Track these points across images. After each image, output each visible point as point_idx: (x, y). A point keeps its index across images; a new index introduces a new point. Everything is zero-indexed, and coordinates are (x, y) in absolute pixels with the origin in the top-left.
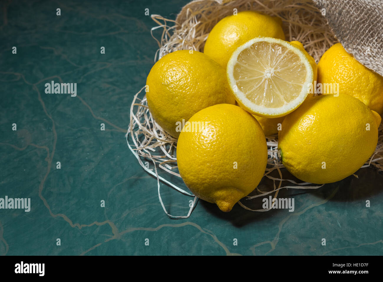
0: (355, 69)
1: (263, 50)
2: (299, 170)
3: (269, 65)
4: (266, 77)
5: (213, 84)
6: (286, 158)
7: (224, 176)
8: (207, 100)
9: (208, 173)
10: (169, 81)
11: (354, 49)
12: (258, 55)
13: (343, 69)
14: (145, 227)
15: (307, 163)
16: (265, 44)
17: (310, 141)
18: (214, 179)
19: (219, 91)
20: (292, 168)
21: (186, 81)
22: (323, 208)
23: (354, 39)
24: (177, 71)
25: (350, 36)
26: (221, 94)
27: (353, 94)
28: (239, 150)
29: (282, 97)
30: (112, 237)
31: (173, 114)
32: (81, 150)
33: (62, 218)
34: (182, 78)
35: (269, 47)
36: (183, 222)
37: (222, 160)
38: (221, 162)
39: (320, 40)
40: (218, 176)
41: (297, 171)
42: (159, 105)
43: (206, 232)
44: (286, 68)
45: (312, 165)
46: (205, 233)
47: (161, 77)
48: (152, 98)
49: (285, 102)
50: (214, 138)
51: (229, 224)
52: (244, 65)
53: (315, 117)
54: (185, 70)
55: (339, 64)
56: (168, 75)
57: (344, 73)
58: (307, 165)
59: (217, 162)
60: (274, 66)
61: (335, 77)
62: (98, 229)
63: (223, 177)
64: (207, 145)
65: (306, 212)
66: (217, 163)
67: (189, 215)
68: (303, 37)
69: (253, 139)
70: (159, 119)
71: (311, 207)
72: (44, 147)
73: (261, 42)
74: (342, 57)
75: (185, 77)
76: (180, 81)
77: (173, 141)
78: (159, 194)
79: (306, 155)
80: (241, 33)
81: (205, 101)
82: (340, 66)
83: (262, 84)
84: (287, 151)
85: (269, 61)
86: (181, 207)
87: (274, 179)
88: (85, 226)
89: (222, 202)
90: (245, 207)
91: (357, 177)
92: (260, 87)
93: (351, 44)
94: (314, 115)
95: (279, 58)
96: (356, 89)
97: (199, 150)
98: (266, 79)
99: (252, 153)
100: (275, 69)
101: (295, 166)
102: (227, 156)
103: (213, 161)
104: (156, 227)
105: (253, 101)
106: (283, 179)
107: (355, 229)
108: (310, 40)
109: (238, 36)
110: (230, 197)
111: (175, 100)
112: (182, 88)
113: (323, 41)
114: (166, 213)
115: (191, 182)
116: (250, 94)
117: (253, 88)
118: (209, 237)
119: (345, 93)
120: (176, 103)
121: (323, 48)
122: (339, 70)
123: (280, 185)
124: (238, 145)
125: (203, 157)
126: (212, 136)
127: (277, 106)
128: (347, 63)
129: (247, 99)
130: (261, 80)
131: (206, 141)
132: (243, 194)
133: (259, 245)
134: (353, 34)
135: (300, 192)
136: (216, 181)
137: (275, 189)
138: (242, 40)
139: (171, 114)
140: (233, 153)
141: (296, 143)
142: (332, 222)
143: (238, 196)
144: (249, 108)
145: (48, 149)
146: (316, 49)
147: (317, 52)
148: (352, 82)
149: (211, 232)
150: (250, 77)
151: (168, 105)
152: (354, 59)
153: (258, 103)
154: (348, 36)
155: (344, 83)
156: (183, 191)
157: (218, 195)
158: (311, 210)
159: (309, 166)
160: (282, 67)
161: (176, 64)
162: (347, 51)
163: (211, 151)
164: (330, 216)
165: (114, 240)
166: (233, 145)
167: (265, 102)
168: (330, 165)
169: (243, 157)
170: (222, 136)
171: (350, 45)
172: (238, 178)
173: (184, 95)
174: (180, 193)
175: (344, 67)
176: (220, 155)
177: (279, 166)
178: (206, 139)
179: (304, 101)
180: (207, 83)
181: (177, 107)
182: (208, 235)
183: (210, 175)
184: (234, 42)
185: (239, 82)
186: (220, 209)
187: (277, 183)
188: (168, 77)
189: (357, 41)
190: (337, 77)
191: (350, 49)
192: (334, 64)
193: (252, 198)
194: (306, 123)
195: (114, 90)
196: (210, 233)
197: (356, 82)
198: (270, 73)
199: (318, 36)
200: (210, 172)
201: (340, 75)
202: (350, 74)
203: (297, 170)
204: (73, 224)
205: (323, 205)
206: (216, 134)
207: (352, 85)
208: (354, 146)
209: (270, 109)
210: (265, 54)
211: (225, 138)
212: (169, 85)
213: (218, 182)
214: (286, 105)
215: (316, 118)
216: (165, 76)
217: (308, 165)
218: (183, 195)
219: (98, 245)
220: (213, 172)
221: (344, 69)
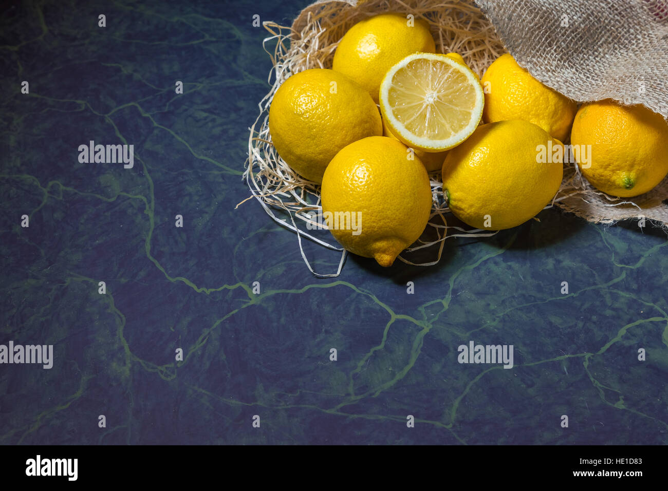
0: (530, 88)
1: (421, 69)
2: (470, 214)
3: (430, 87)
4: (428, 103)
5: (357, 111)
6: (455, 200)
7: (385, 223)
8: (351, 132)
9: (366, 221)
10: (303, 109)
11: (528, 62)
12: (416, 76)
13: (516, 89)
14: (287, 288)
15: (480, 205)
16: (424, 62)
17: (484, 179)
18: (373, 227)
19: (365, 120)
20: (461, 212)
21: (324, 109)
22: (500, 260)
23: (527, 49)
24: (313, 97)
25: (523, 46)
26: (368, 124)
27: (529, 119)
28: (401, 193)
29: (448, 126)
30: (249, 302)
31: (309, 150)
32: (187, 198)
33: (182, 282)
34: (319, 106)
35: (429, 65)
36: (333, 282)
37: (381, 204)
38: (381, 207)
39: (480, 48)
40: (377, 224)
41: (468, 216)
42: (291, 139)
43: (363, 291)
44: (451, 90)
45: (488, 207)
46: (362, 293)
47: (292, 105)
48: (281, 131)
49: (453, 133)
50: (371, 179)
51: (389, 281)
52: (401, 89)
53: (488, 149)
54: (322, 95)
55: (511, 81)
56: (301, 101)
57: (517, 92)
58: (480, 208)
59: (376, 207)
60: (436, 89)
61: (506, 98)
62: (230, 294)
63: (383, 225)
64: (363, 188)
65: (480, 265)
66: (376, 209)
67: (338, 273)
68: (458, 45)
69: (416, 178)
70: (289, 156)
71: (485, 258)
72: (139, 197)
73: (419, 60)
74: (514, 72)
75: (324, 103)
76: (317, 108)
77: (304, 183)
78: (301, 249)
79: (479, 195)
80: (383, 44)
81: (349, 133)
82: (512, 84)
83: (424, 110)
84: (456, 192)
85: (430, 83)
86: (327, 264)
87: (437, 226)
88: (213, 290)
89: (383, 255)
90: (406, 261)
91: (539, 220)
92: (420, 114)
93: (525, 57)
94: (488, 147)
95: (442, 79)
96: (533, 112)
97: (353, 194)
98: (427, 106)
99: (416, 195)
100: (438, 92)
101: (466, 210)
102: (388, 200)
103: (372, 207)
104: (300, 288)
105: (414, 133)
106: (448, 226)
107: (541, 282)
108: (467, 49)
109: (380, 48)
110: (391, 248)
111: (312, 133)
112: (320, 118)
113: (484, 50)
114: (312, 271)
115: (344, 233)
116: (410, 124)
117: (412, 117)
118: (368, 297)
119: (520, 118)
120: (313, 137)
121: (484, 58)
122: (511, 89)
123: (445, 234)
124: (400, 186)
125: (359, 202)
126: (369, 176)
127: (442, 138)
128: (520, 80)
129: (406, 130)
130: (422, 107)
131: (361, 182)
132: (405, 245)
133: (428, 304)
134: (527, 44)
135: (471, 242)
136: (376, 229)
137: (440, 238)
138: (385, 53)
139: (307, 151)
140: (394, 196)
141: (467, 182)
142: (513, 275)
143: (400, 246)
144: (409, 141)
145: (145, 200)
146: (476, 61)
147: (477, 65)
148: (527, 104)
149: (368, 291)
150: (409, 103)
151: (302, 139)
152: (529, 75)
153: (420, 134)
154: (521, 46)
155: (518, 106)
156: (327, 245)
157: (377, 247)
158: (486, 262)
159: (483, 209)
160: (447, 89)
161: (310, 87)
162: (520, 65)
163: (369, 195)
164: (510, 267)
165: (253, 305)
166: (393, 186)
167: (427, 134)
168: (509, 207)
169: (406, 200)
170: (380, 175)
171: (523, 58)
172: (401, 225)
173: (323, 127)
174: (323, 248)
175: (517, 86)
176: (379, 198)
177: (441, 210)
178: (361, 180)
179: (476, 130)
180: (350, 111)
181: (315, 141)
182: (365, 296)
183: (368, 223)
184: (374, 56)
185: (396, 109)
186: (380, 263)
187: (442, 231)
188: (302, 105)
189: (532, 51)
190: (509, 98)
191: (523, 63)
192: (504, 81)
193: (413, 250)
194: (478, 157)
195: (213, 120)
196: (368, 293)
197: (532, 104)
198: (432, 97)
199: (478, 44)
200: (368, 220)
201: (512, 96)
202: (525, 94)
203: (468, 214)
204: (199, 288)
205: (499, 255)
206: (373, 174)
207: (528, 107)
208: (536, 183)
209: (434, 141)
210: (425, 74)
211: (384, 179)
212: (303, 114)
213: (378, 231)
214: (454, 135)
215: (490, 150)
216: (297, 103)
217: (482, 207)
218: (328, 250)
219: (234, 312)
220: (371, 219)
221: (518, 88)
